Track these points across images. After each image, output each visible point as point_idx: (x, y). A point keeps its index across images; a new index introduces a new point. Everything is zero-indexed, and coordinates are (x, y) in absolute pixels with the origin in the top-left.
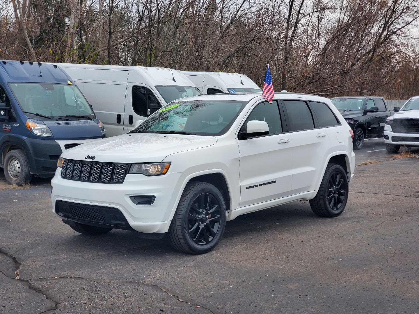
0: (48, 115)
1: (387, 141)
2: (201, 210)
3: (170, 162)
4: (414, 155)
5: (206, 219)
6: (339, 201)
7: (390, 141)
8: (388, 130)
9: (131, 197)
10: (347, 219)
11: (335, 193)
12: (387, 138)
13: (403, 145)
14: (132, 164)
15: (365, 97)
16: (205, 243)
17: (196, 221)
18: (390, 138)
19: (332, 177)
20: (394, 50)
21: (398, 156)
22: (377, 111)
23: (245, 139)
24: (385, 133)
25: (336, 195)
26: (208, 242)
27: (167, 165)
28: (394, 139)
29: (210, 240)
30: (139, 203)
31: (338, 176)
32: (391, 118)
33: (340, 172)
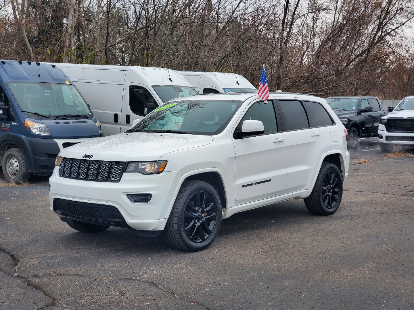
0: (46, 114)
1: (381, 140)
2: (197, 209)
3: (167, 161)
4: (408, 154)
5: (202, 217)
6: (333, 199)
8: (382, 130)
9: (127, 195)
10: (341, 217)
11: (329, 192)
12: (381, 137)
14: (129, 162)
15: (359, 97)
16: (201, 241)
17: (192, 219)
18: (384, 138)
19: (327, 176)
20: (388, 50)
21: (392, 155)
22: (371, 111)
23: (241, 138)
24: (379, 132)
25: (331, 194)
26: (204, 240)
27: (163, 164)
28: (387, 138)
29: (206, 237)
30: (136, 201)
31: (333, 175)
32: (385, 117)
33: (334, 171)
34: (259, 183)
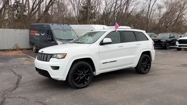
1: (177, 47)
2: (81, 72)
3: (67, 54)
4: (186, 51)
5: (84, 75)
6: (147, 68)
7: (178, 47)
8: (177, 43)
9: (51, 67)
11: (145, 65)
12: (177, 46)
13: (182, 48)
14: (53, 54)
15: (171, 33)
16: (83, 84)
17: (78, 76)
18: (178, 46)
19: (144, 59)
21: (180, 51)
22: (174, 37)
23: (103, 45)
24: (176, 44)
25: (146, 66)
26: (84, 84)
27: (65, 55)
28: (179, 46)
29: (85, 83)
30: (54, 69)
31: (147, 59)
32: (178, 39)
33: (147, 57)
34: (111, 62)
